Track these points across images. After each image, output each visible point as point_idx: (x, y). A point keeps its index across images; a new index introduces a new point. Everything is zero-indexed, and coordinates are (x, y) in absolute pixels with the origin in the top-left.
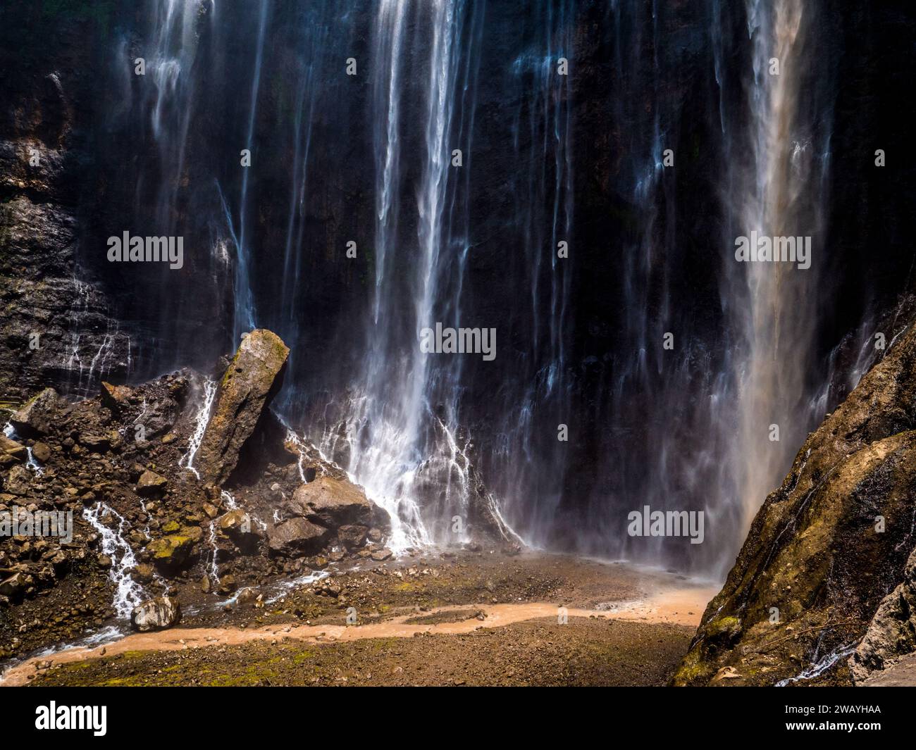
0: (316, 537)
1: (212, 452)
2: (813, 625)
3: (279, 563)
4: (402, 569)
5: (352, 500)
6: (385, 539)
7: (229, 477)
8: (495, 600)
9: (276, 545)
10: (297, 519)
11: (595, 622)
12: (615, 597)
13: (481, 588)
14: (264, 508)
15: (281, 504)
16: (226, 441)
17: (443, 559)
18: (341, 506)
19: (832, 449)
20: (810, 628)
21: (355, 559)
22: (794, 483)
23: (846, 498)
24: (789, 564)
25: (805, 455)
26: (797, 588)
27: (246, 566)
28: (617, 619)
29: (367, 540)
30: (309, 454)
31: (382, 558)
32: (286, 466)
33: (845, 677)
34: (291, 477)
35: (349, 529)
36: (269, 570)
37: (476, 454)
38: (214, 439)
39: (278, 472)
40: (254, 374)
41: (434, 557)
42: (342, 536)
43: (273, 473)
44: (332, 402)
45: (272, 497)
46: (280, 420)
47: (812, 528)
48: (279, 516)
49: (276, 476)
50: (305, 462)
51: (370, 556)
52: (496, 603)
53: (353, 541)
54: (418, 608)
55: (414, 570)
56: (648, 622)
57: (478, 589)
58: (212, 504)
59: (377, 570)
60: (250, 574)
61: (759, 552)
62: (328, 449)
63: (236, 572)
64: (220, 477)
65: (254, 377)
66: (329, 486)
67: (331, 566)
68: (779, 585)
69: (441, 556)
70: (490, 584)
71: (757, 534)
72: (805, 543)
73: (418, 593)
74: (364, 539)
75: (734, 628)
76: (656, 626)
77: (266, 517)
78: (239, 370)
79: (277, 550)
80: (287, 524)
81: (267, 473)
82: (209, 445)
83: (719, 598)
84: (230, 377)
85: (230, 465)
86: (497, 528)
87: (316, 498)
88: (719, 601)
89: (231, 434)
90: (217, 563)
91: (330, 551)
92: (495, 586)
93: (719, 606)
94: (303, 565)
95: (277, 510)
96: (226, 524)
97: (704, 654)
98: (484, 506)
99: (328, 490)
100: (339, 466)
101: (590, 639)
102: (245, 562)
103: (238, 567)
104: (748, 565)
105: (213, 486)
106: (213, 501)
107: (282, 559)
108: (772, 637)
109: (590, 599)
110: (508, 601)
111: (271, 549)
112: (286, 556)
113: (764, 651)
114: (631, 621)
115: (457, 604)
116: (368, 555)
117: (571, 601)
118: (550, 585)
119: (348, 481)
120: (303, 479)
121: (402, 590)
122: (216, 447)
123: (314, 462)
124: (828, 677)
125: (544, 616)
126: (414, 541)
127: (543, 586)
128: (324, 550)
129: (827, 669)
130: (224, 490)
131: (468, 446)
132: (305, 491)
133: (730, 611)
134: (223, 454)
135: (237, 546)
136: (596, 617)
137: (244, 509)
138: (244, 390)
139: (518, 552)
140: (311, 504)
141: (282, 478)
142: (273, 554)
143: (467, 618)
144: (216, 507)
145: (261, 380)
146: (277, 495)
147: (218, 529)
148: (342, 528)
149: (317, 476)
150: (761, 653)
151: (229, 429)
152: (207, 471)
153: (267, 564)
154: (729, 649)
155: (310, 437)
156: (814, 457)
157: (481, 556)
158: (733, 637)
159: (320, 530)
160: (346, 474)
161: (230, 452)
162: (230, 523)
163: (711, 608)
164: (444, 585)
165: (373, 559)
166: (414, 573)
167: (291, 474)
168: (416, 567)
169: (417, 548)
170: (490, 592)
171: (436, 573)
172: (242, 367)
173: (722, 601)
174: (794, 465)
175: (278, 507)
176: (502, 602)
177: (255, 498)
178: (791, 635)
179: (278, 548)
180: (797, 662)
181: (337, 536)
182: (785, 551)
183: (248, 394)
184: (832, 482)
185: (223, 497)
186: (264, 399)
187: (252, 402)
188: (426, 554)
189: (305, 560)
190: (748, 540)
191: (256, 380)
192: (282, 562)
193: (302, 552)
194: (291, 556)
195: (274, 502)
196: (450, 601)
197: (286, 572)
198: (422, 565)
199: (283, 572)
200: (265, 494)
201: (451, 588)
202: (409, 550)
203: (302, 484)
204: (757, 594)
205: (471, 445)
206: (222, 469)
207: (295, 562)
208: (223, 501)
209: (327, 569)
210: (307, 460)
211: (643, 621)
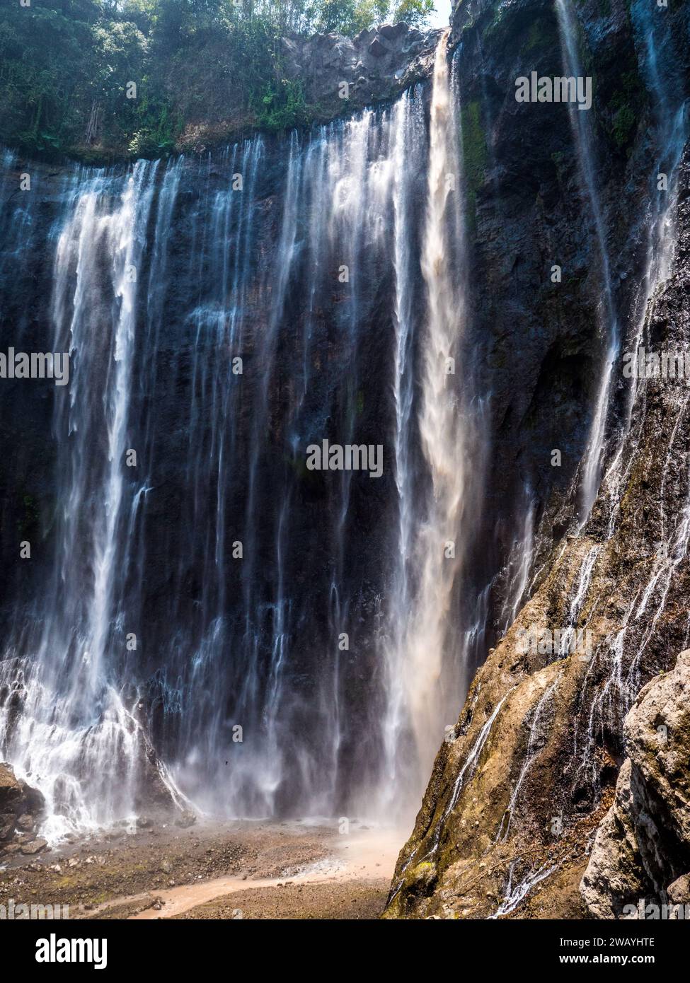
2: (503, 857)
4: (60, 861)
6: (38, 827)
8: (172, 882)
11: (283, 891)
12: (301, 858)
13: (156, 870)
19: (500, 682)
20: (501, 861)
22: (469, 718)
23: (518, 728)
24: (474, 799)
25: (476, 689)
26: (484, 822)
28: (306, 884)
29: (16, 830)
31: (34, 850)
33: (538, 906)
47: (491, 760)
51: (20, 850)
52: (173, 886)
54: (81, 907)
55: (75, 859)
56: (338, 881)
57: (152, 872)
59: (29, 866)
61: (445, 790)
68: (468, 821)
70: (166, 865)
71: (440, 772)
72: (486, 776)
73: (81, 888)
74: (11, 830)
75: (429, 874)
76: (347, 884)
83: (411, 843)
86: (170, 797)
88: (410, 847)
92: (171, 866)
93: (411, 852)
97: (403, 906)
101: (282, 911)
104: (435, 805)
108: (467, 876)
109: (275, 866)
110: (187, 881)
113: (462, 892)
114: (320, 883)
115: (129, 894)
116: (16, 849)
117: (255, 871)
118: (232, 855)
121: (62, 888)
124: (524, 909)
125: (227, 893)
127: (225, 858)
129: (521, 901)
133: (422, 855)
136: (284, 884)
139: (192, 822)
143: (142, 910)
150: (459, 895)
154: (427, 896)
156: (485, 691)
157: (152, 833)
158: (430, 883)
163: (404, 855)
164: (112, 874)
165: (23, 854)
166: (76, 863)
168: (77, 856)
169: (78, 833)
170: (166, 873)
171: (102, 860)
173: (414, 847)
174: (468, 700)
176: (180, 884)
178: (485, 872)
180: (494, 899)
182: (469, 786)
184: (504, 714)
188: (88, 839)
190: (432, 779)
196: (120, 892)
198: (84, 852)
201: (121, 876)
202: (68, 836)
204: (447, 835)
211: (333, 881)
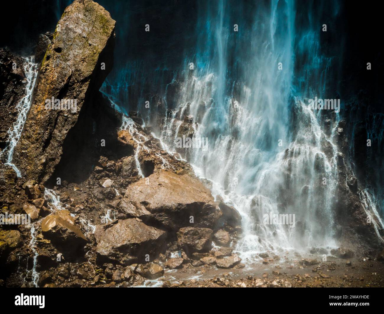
0: (151, 240)
1: (32, 146)
3: (107, 270)
5: (194, 198)
6: (235, 242)
7: (53, 173)
9: (103, 251)
10: (129, 220)
14: (94, 208)
15: (114, 203)
16: (47, 133)
17: (301, 267)
18: (179, 204)
21: (196, 266)
27: (70, 274)
29: (213, 244)
30: (147, 144)
31: (228, 265)
32: (120, 159)
34: (126, 172)
35: (189, 231)
36: (96, 279)
37: (346, 140)
38: (34, 131)
39: (111, 166)
40: (76, 53)
41: (293, 265)
42: (181, 240)
43: (105, 168)
44: (172, 83)
45: (104, 194)
46: (114, 106)
48: (112, 217)
49: (108, 171)
50: (142, 154)
51: (215, 263)
53: (195, 245)
55: (262, 280)
58: (34, 204)
59: (218, 279)
60: (74, 282)
62: (170, 139)
63: (59, 280)
64: (43, 174)
65: (75, 57)
66: (167, 181)
67: (168, 274)
69: (301, 263)
74: (208, 243)
77: (96, 218)
78: (58, 50)
79: (105, 256)
80: (117, 226)
81: (98, 168)
82: (28, 138)
84: (48, 58)
85: (54, 160)
87: (151, 196)
89: (53, 125)
90: (38, 270)
91: (168, 257)
94: (135, 272)
95: (110, 210)
96: (46, 227)
98: (357, 203)
99: (166, 186)
100: (183, 157)
102: (69, 269)
103: (61, 275)
105: (34, 185)
106: (34, 201)
107: (110, 265)
111: (99, 254)
112: (115, 263)
116: (212, 261)
119: (192, 176)
120: (140, 173)
122: (37, 140)
123: (153, 153)
126: (270, 246)
128: (161, 255)
130: (48, 188)
131: (337, 130)
132: (139, 188)
134: (45, 147)
135: (59, 251)
137: (70, 209)
138: (64, 72)
140: (145, 203)
141: (117, 172)
142: (101, 260)
144: (37, 207)
145: (83, 60)
146: (110, 193)
147: (39, 233)
148: (182, 230)
149: (155, 170)
151: (50, 118)
152: (29, 167)
153: (94, 272)
155: (149, 125)
159: (156, 233)
160: (190, 166)
161: (53, 145)
162: (51, 226)
165: (218, 267)
167: (126, 168)
169: (273, 254)
172: (61, 45)
175: (111, 207)
177: (84, 196)
179: (106, 253)
181: (177, 240)
183: (70, 78)
185: (47, 196)
186: (88, 83)
187: (75, 86)
188: (282, 261)
189: (136, 268)
191: (78, 59)
192: (111, 269)
193: (134, 258)
194: (122, 262)
195: (107, 200)
197: (115, 281)
199: (112, 281)
200: (96, 191)
202: (262, 256)
203: (139, 179)
205: (340, 130)
206: (44, 165)
207: (125, 270)
208: (46, 202)
209: (162, 278)
210: (144, 151)
